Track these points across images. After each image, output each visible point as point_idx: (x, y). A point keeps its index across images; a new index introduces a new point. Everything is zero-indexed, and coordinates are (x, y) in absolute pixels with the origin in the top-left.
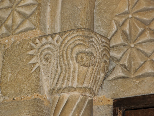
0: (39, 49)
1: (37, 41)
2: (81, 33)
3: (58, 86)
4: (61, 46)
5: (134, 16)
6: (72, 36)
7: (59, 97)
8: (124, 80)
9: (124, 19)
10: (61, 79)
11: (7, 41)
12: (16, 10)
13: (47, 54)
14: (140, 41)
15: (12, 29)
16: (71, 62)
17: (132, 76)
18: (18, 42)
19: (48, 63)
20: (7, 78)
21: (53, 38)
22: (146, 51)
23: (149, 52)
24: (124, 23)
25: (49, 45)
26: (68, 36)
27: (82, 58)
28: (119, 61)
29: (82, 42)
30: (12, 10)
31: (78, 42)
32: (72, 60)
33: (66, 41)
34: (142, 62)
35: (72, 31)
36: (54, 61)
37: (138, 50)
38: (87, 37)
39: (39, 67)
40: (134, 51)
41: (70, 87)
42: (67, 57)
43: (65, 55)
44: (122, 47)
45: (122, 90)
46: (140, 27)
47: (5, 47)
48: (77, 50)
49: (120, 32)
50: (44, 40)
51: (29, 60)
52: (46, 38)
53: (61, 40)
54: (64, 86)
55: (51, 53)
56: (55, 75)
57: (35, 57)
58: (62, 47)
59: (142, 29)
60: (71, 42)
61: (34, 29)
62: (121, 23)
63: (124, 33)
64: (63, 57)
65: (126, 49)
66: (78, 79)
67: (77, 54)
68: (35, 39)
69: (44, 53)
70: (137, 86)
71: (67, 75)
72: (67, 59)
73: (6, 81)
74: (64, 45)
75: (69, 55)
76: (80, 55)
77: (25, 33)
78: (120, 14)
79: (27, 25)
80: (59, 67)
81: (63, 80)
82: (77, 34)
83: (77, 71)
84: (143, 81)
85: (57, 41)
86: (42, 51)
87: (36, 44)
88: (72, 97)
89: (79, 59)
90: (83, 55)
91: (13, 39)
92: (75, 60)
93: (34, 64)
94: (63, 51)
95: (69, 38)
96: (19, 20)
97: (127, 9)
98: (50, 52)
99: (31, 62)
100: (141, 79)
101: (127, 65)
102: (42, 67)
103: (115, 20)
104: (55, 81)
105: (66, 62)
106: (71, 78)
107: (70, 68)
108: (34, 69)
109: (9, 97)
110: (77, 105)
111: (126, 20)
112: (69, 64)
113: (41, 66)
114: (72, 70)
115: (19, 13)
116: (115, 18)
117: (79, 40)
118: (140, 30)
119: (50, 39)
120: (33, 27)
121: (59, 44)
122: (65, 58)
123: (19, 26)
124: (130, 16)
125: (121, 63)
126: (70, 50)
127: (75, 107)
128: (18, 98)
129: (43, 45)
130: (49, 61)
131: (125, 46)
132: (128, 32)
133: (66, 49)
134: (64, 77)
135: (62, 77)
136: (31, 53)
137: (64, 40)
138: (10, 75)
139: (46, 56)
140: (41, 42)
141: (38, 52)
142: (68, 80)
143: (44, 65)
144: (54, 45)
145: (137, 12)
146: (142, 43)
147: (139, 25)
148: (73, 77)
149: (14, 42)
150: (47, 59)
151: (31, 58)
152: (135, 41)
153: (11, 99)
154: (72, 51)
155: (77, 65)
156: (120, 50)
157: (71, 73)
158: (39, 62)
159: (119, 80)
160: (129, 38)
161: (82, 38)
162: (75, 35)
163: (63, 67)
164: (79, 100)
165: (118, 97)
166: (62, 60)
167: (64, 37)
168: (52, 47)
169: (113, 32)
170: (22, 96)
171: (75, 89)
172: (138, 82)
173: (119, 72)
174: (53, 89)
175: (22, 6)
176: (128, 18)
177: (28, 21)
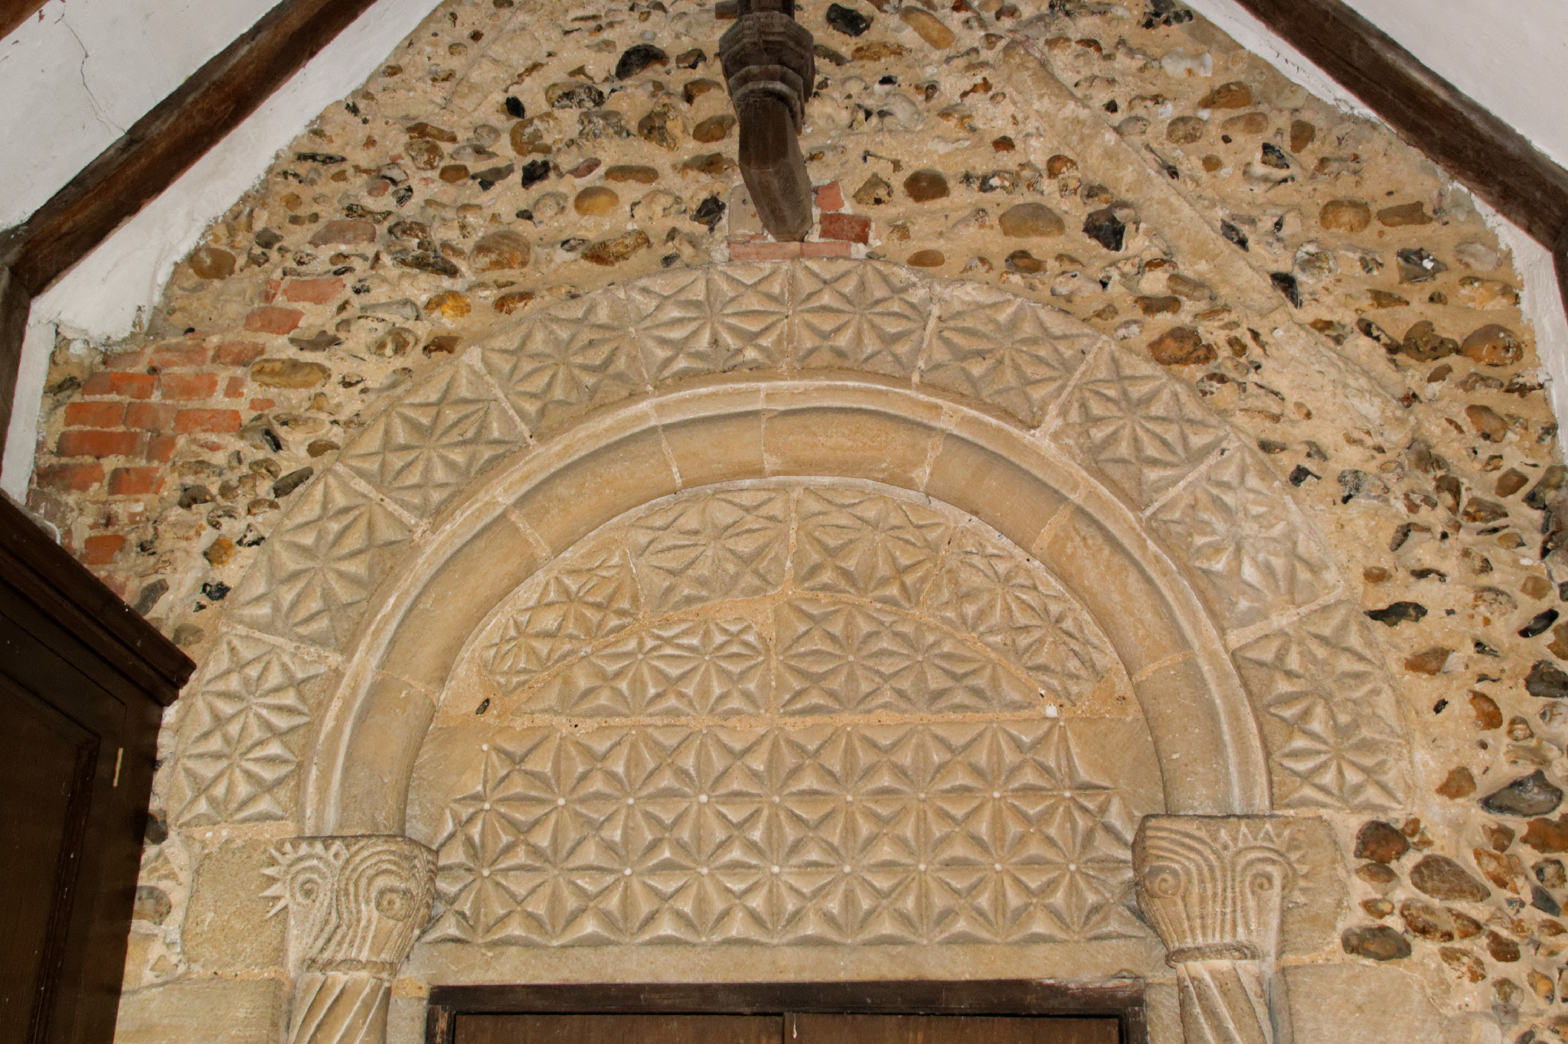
0: (290, 866)
1: (288, 847)
2: (394, 848)
3: (327, 955)
4: (343, 868)
5: (496, 807)
6: (371, 851)
7: (322, 978)
8: (460, 946)
9: (471, 810)
10: (334, 942)
11: (209, 835)
12: (239, 766)
13: (308, 881)
14: (503, 866)
15: (226, 809)
16: (363, 907)
17: (480, 941)
18: (239, 842)
19: (308, 902)
20: (203, 921)
21: (327, 848)
22: (513, 888)
23: (521, 891)
24: (471, 819)
25: (315, 862)
26: (362, 848)
27: (391, 902)
28: (452, 904)
29: (394, 868)
30: (230, 766)
31: (385, 866)
32: (367, 902)
33: (358, 859)
34: (502, 912)
35: (374, 840)
36: (324, 898)
37: (498, 884)
38: (407, 858)
39: (286, 907)
40: (489, 886)
41: (352, 961)
42: (356, 896)
43: (352, 889)
44: (462, 872)
45: (453, 968)
46: (506, 833)
47: (203, 848)
48: (381, 882)
49: (461, 837)
50: (304, 849)
51: (264, 889)
52: (311, 845)
53: (345, 854)
54: (340, 957)
55: (319, 881)
56: (322, 930)
57: (279, 884)
58: (348, 872)
59: (511, 839)
60: (368, 863)
61: (282, 818)
62: (464, 817)
63: (469, 841)
64: (347, 894)
65: (471, 878)
66: (373, 943)
67: (382, 893)
68: (282, 843)
69: (301, 878)
70: (488, 963)
71: (350, 934)
72: (357, 900)
73: (199, 930)
74: (351, 867)
75: (362, 892)
76: (388, 896)
77: (260, 825)
78: (464, 798)
79: (264, 805)
80: (334, 915)
81: (340, 944)
82: (385, 847)
83: (373, 928)
84: (502, 954)
85: (336, 856)
86: (298, 872)
87: (284, 854)
88: (355, 982)
89: (385, 903)
90: (394, 896)
91: (225, 833)
92: (373, 904)
93: (277, 898)
94: (348, 879)
95: (365, 853)
96: (243, 789)
97: (479, 788)
98: (315, 876)
99: (268, 893)
100: (498, 950)
101: (468, 913)
102: (293, 907)
103: (452, 810)
104: (320, 943)
105: (353, 905)
106: (358, 941)
107: (359, 921)
108: (274, 911)
109: (203, 966)
110: (363, 1001)
111: (476, 813)
112: (359, 912)
113: (291, 906)
114: (363, 923)
115: (249, 775)
116: (453, 805)
117: (389, 861)
118: (505, 839)
119: (319, 847)
120: (280, 813)
121: (340, 863)
122: (352, 898)
123: (243, 804)
124: (487, 806)
125: (457, 907)
126: (364, 881)
127: (359, 1004)
128: (228, 972)
129: (301, 859)
130: (313, 897)
131: (469, 870)
132: (477, 838)
133: (355, 876)
134: (344, 937)
135: (338, 937)
136: (270, 871)
137: (352, 856)
138: (210, 916)
139: (308, 886)
140: (296, 852)
141: (286, 872)
142: (351, 944)
143: (299, 904)
144: (327, 863)
145: (503, 800)
146: (509, 869)
147: (504, 830)
148: (364, 938)
149: (228, 841)
150: (308, 893)
151: (269, 886)
152: (493, 863)
153: (210, 972)
154: (369, 884)
155: (375, 914)
156: (456, 879)
157: (360, 930)
158: (288, 895)
159: (450, 945)
160: (480, 855)
161: (396, 859)
162: (379, 849)
163: (345, 916)
164: (367, 990)
165: (443, 983)
166: (343, 899)
167: (354, 848)
168: (321, 865)
169: (445, 834)
170: (239, 968)
171: (364, 966)
172: (490, 954)
173: (449, 927)
174: (314, 961)
175: (257, 760)
176: (482, 810)
177: (267, 797)
